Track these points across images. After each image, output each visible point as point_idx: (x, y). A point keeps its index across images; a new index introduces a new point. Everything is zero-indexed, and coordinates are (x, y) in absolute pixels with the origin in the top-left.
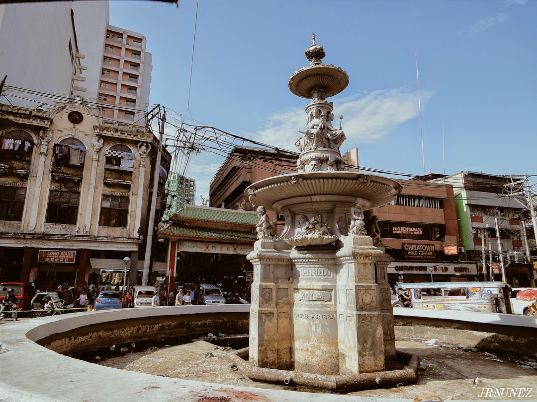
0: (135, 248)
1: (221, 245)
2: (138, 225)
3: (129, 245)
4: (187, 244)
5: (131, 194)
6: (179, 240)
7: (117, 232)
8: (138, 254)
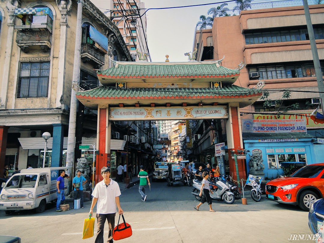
0: (56, 121)
1: (168, 109)
2: (60, 93)
3: (51, 118)
4: (122, 110)
5: (51, 58)
6: (110, 106)
7: (37, 103)
8: (61, 127)
